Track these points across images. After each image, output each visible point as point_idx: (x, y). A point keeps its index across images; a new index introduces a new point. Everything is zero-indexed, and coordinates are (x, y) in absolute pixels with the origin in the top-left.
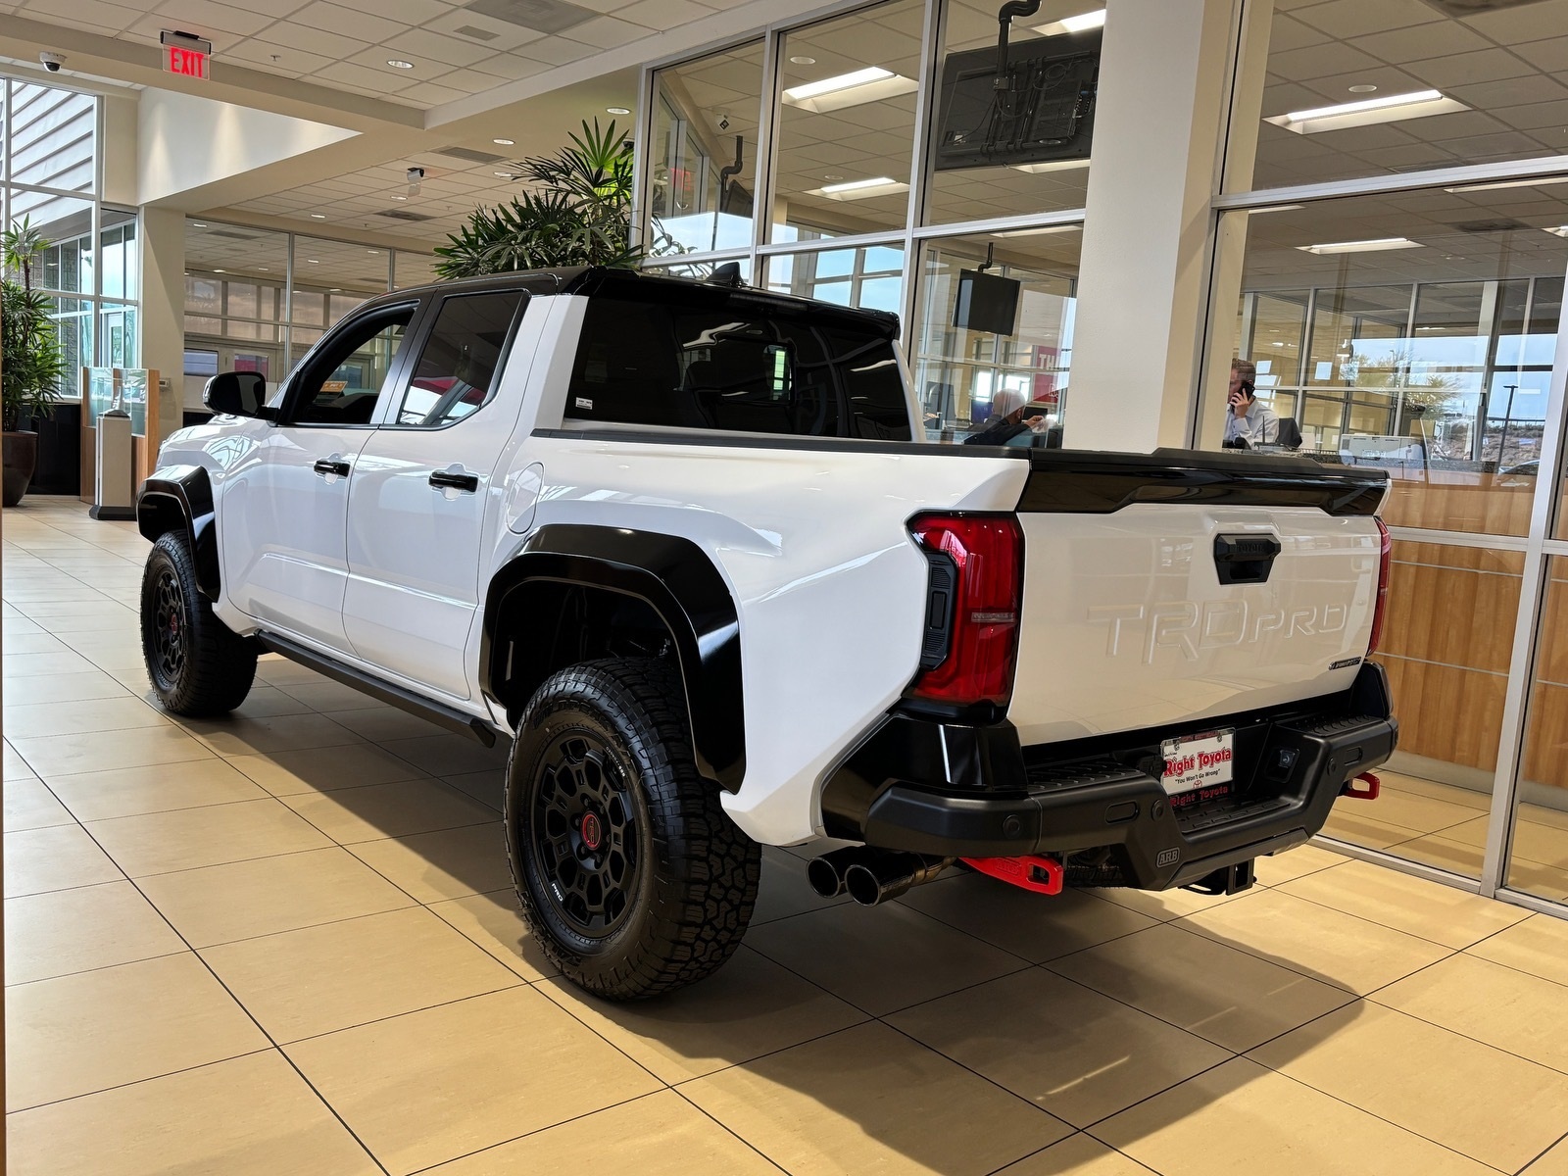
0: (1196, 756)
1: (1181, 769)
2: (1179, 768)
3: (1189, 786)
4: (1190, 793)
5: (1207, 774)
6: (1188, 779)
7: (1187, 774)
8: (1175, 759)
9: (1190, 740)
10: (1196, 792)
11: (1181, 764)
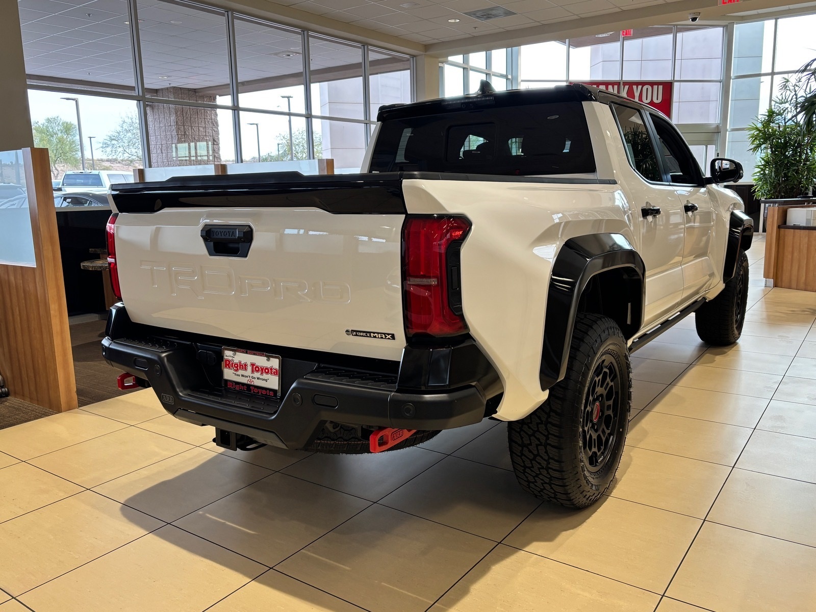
0: (249, 364)
1: (237, 367)
2: (235, 367)
3: (244, 380)
4: (243, 384)
5: (258, 378)
6: (242, 376)
7: (241, 372)
8: (233, 360)
9: (243, 352)
10: (248, 386)
11: (237, 365)
